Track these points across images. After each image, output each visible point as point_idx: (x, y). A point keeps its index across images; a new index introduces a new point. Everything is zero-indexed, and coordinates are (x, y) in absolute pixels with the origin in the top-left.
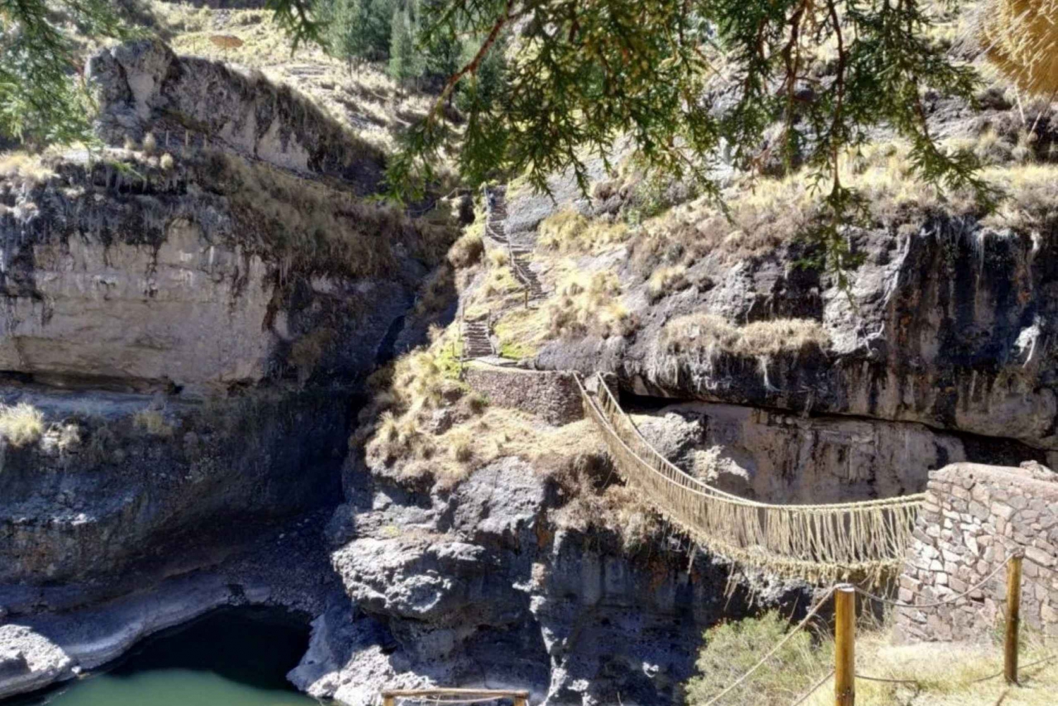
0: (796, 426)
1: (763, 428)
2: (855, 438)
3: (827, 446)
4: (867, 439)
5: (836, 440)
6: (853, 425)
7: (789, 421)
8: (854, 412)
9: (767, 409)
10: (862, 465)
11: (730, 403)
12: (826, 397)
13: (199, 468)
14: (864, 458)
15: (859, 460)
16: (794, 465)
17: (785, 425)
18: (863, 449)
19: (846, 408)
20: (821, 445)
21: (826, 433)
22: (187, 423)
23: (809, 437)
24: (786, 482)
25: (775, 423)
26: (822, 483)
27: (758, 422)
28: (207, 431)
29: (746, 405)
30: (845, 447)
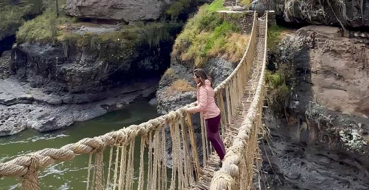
1: (346, 40)
7: (363, 35)
17: (361, 38)
25: (354, 37)
27: (343, 36)
29: (334, 26)
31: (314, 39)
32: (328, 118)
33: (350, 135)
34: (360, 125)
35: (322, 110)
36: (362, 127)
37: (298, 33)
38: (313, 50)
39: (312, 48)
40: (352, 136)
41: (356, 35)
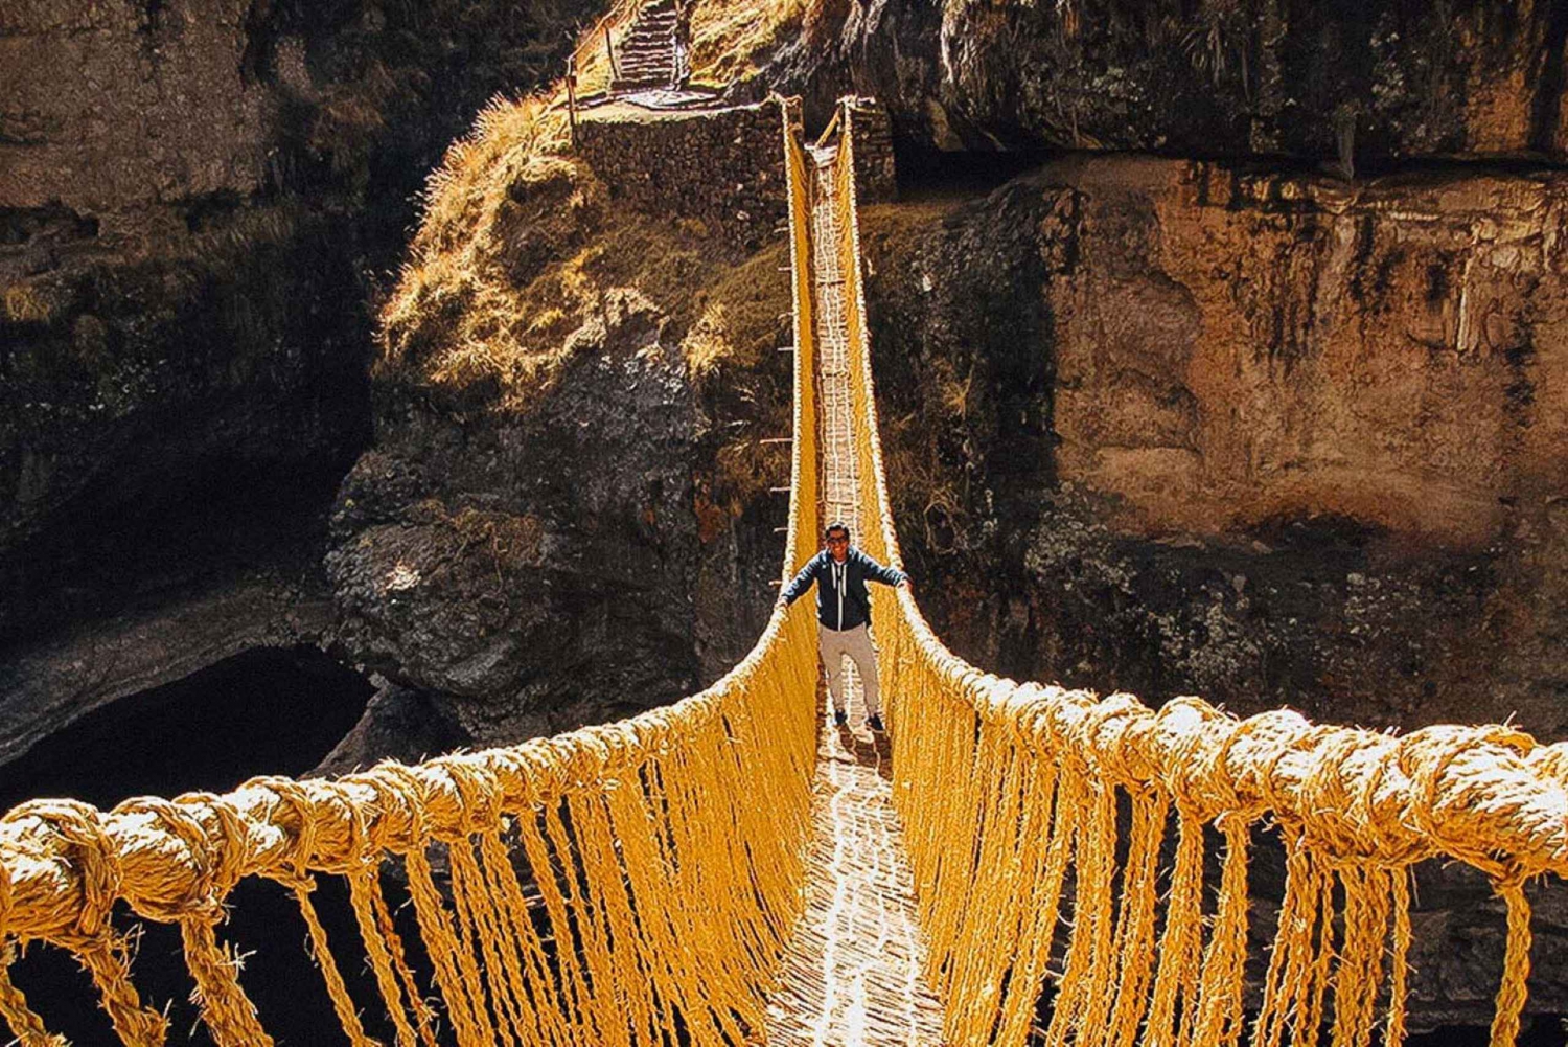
0: (1309, 205)
1: (1216, 217)
2: (1484, 230)
3: (1397, 256)
4: (1523, 230)
5: (1423, 237)
6: (1484, 193)
7: (1289, 192)
8: (1484, 147)
9: (1225, 162)
10: (1497, 305)
11: (1126, 151)
12: (1397, 110)
13: (118, 386)
14: (1504, 289)
15: (1486, 291)
16: (1302, 315)
17: (1279, 204)
18: (1505, 259)
19: (1456, 141)
20: (1378, 254)
21: (1396, 221)
22: (85, 295)
23: (1346, 234)
24: (1280, 366)
25: (1253, 202)
26: (1381, 363)
27: (1203, 201)
28: (131, 309)
29: (1168, 153)
30: (1447, 257)
31: (1073, 227)
32: (1114, 574)
33: (1199, 626)
34: (1240, 581)
35: (1093, 543)
36: (1245, 590)
37: (997, 204)
38: (1064, 279)
39: (1062, 272)
40: (1207, 629)
41: (1261, 190)
